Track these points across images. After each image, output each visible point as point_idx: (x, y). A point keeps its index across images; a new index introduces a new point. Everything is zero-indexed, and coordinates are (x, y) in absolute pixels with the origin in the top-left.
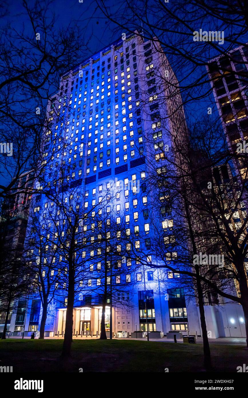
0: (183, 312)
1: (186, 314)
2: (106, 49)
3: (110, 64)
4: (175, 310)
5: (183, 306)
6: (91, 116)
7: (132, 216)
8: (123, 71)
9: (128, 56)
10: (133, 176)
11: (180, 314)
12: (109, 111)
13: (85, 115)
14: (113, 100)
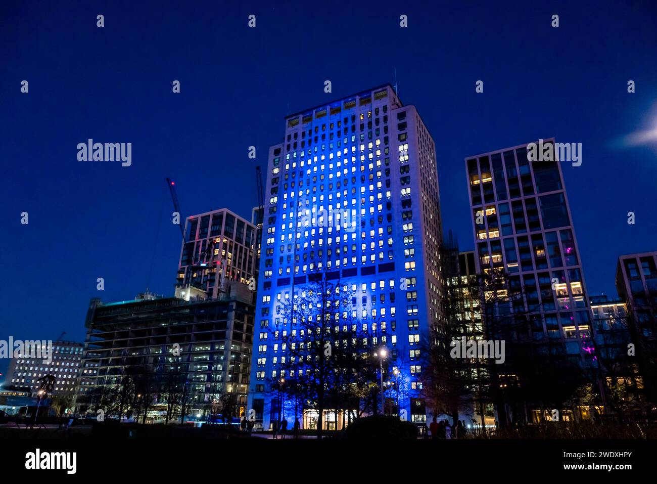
0: (423, 418)
1: (425, 419)
2: (350, 99)
3: (355, 125)
4: (416, 416)
5: (423, 413)
6: (330, 192)
7: (379, 326)
8: (371, 140)
9: (377, 121)
10: (381, 282)
11: (420, 419)
12: (354, 194)
13: (324, 191)
14: (359, 179)
